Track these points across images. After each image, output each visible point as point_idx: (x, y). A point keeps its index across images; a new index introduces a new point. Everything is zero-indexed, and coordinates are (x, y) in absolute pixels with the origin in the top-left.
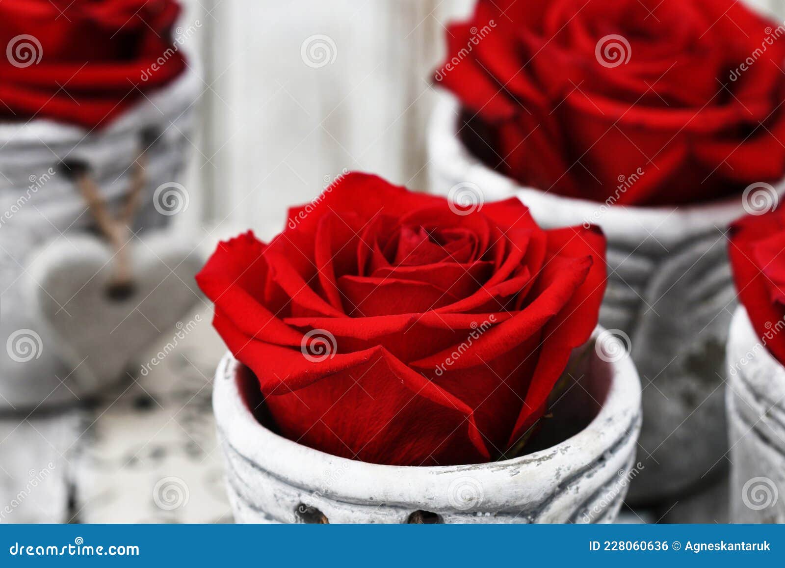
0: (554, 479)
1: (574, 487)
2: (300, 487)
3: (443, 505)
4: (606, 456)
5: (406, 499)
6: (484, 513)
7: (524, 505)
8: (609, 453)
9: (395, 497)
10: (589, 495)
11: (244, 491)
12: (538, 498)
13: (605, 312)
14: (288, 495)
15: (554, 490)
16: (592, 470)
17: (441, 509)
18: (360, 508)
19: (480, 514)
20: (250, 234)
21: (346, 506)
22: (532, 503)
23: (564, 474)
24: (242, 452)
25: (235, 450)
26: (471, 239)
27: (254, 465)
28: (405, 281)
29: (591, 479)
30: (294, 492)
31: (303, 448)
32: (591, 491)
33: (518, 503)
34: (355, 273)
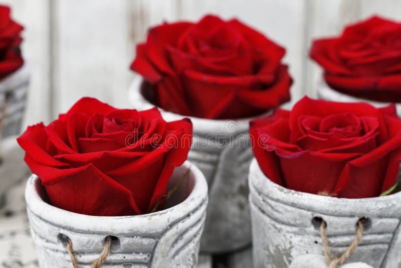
0: (167, 222)
1: (176, 227)
2: (59, 226)
3: (119, 233)
4: (190, 215)
5: (103, 230)
6: (137, 237)
7: (154, 234)
8: (192, 213)
9: (98, 229)
10: (183, 231)
11: (37, 230)
12: (160, 230)
13: (191, 154)
14: (54, 230)
15: (167, 227)
16: (184, 220)
17: (118, 235)
18: (84, 235)
19: (135, 237)
20: (42, 123)
21: (78, 234)
22: (157, 233)
23: (171, 221)
24: (35, 213)
25: (34, 213)
26: (134, 123)
27: (41, 218)
28: (104, 139)
29: (184, 224)
30: (57, 229)
31: (60, 210)
32: (184, 229)
33: (151, 232)
34: (84, 137)
